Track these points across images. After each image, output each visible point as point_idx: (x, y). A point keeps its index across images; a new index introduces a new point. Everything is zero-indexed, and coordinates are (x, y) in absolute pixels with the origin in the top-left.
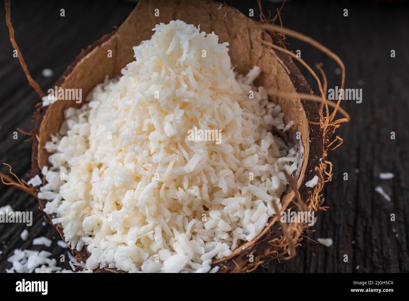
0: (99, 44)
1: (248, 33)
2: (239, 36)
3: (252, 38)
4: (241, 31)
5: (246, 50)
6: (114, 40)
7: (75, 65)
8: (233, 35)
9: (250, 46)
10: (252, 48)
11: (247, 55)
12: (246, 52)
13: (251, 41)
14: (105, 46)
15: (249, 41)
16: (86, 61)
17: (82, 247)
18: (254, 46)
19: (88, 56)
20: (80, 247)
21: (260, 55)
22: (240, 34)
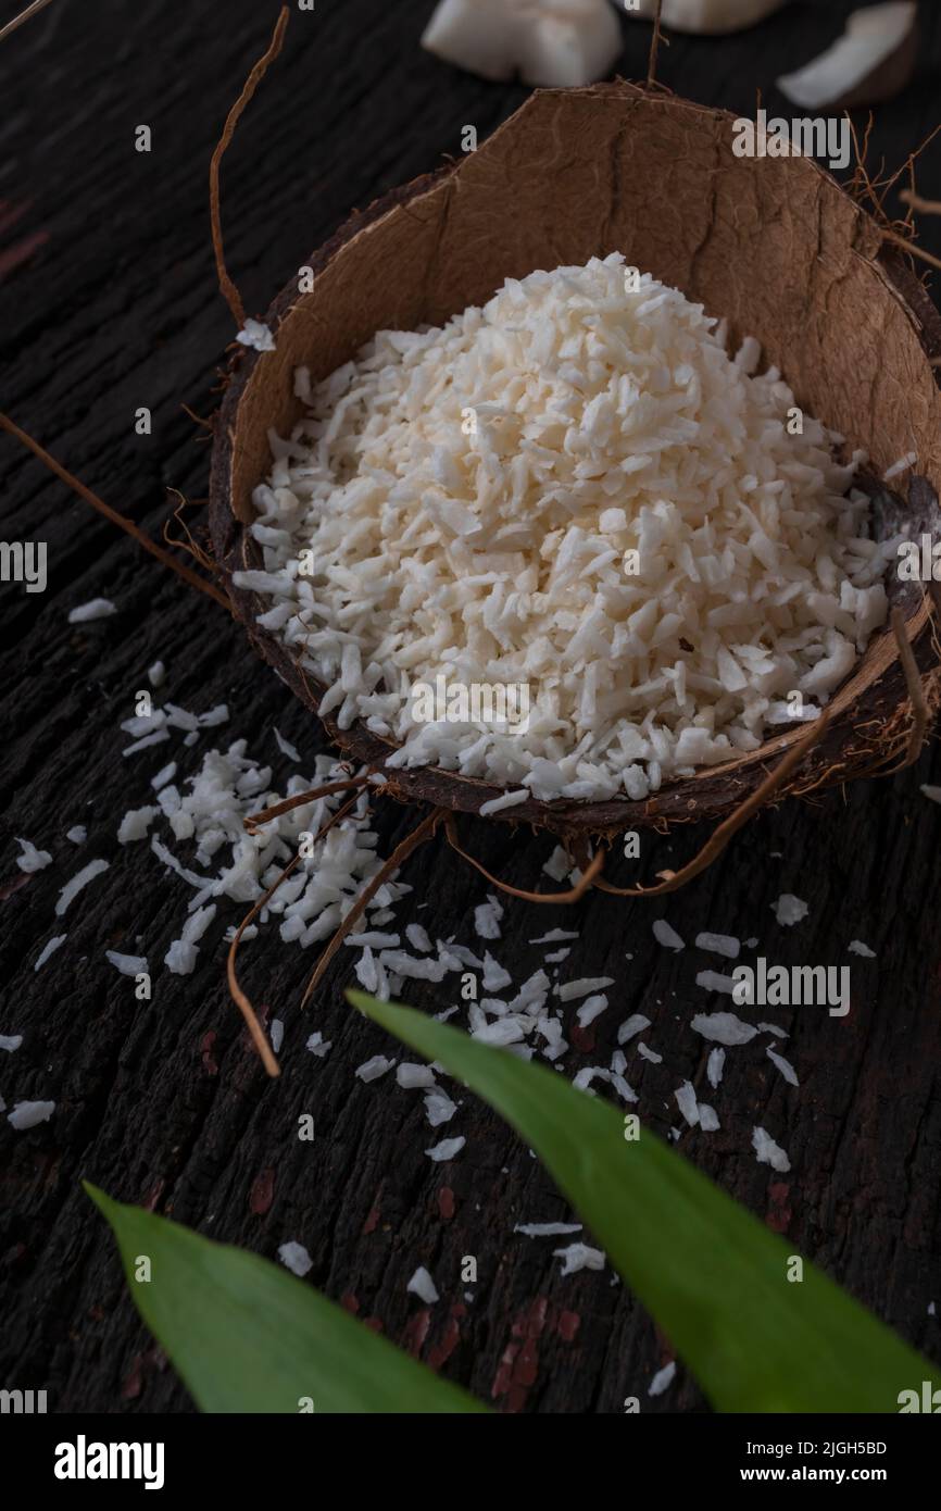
0: (404, 199)
1: (817, 211)
2: (787, 217)
3: (828, 227)
4: (797, 203)
5: (801, 255)
6: (443, 192)
7: (333, 250)
8: (773, 211)
9: (815, 246)
10: (820, 251)
11: (803, 270)
12: (800, 262)
13: (821, 232)
14: (417, 205)
15: (816, 232)
16: (362, 241)
17: (352, 720)
18: (825, 248)
19: (369, 229)
20: (348, 719)
21: (839, 274)
22: (792, 212)
